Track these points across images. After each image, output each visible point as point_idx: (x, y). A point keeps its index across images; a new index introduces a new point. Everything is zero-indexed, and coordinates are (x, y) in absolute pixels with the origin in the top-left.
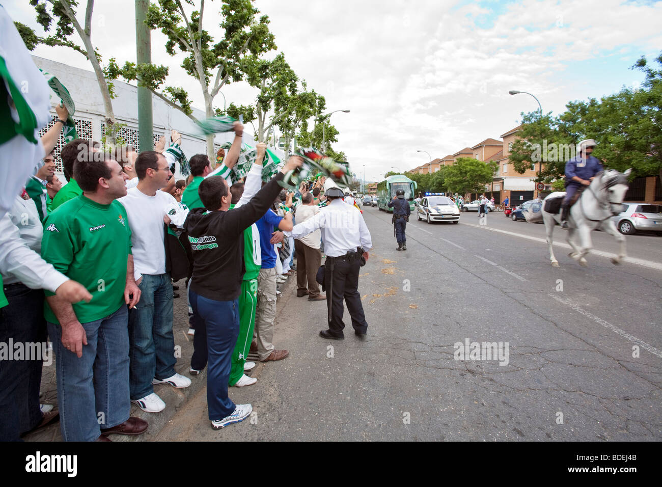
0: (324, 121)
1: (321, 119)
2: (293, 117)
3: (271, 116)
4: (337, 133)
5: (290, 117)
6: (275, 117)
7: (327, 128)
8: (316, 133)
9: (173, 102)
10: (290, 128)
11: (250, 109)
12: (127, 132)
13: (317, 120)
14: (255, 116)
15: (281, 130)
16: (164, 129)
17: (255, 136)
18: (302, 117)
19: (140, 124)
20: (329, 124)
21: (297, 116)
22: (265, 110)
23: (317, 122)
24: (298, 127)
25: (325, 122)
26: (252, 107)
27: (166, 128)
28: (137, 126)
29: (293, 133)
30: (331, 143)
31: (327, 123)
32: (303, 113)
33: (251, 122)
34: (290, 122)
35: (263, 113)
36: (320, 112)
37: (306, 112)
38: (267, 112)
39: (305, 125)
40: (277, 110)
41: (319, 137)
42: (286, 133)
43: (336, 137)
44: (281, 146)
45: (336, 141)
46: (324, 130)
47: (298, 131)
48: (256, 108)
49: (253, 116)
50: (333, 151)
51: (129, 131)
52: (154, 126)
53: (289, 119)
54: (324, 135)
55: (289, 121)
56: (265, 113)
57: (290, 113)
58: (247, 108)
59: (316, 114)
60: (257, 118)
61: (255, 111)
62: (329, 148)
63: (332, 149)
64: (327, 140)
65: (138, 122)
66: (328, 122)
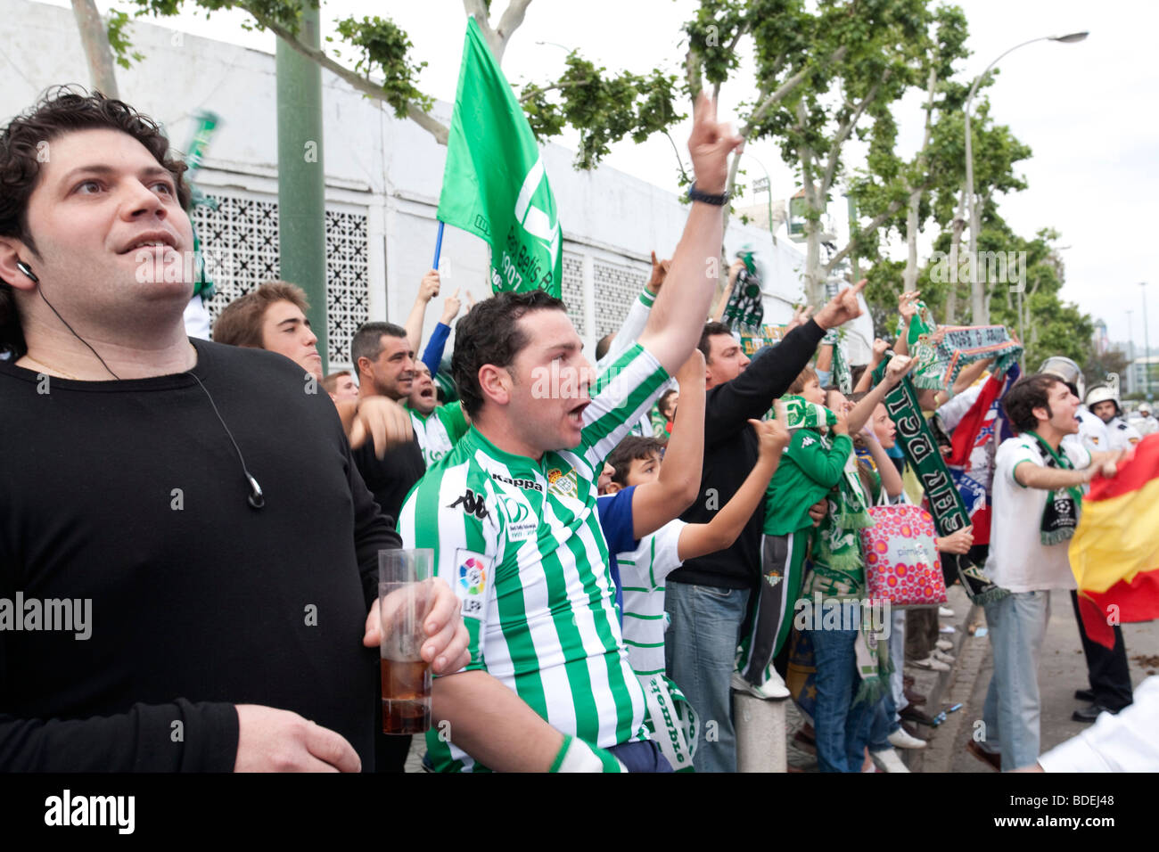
0: (965, 107)
1: (955, 99)
2: (833, 97)
3: (742, 104)
4: (1023, 154)
5: (822, 100)
6: (758, 105)
7: (980, 133)
8: (931, 157)
9: (364, 76)
10: (821, 147)
11: (660, 82)
12: (248, 212)
13: (936, 105)
14: (681, 104)
15: (787, 156)
16: (369, 191)
17: (683, 183)
18: (870, 96)
19: (281, 179)
20: (985, 119)
21: (851, 95)
22: (718, 76)
23: (936, 113)
24: (854, 136)
25: (970, 107)
26: (666, 76)
27: (374, 190)
28: (273, 187)
29: (836, 166)
30: (997, 196)
31: (978, 117)
32: (873, 80)
33: (665, 131)
34: (823, 121)
35: (707, 87)
36: (945, 72)
37: (887, 73)
38: (723, 85)
39: (886, 130)
40: (766, 76)
41: (948, 166)
42: (807, 167)
43: (1019, 169)
44: (795, 229)
45: (1019, 186)
46: (969, 135)
47: (855, 156)
48: (682, 73)
49: (669, 108)
50: (1007, 231)
51: (255, 206)
52: (328, 182)
53: (818, 111)
54: (969, 161)
55: (818, 118)
56: (717, 89)
57: (819, 83)
58: (649, 80)
59: (931, 80)
60: (686, 116)
61: (680, 83)
62: (989, 216)
63: (1001, 222)
64: (981, 188)
65: (275, 173)
66: (984, 110)
